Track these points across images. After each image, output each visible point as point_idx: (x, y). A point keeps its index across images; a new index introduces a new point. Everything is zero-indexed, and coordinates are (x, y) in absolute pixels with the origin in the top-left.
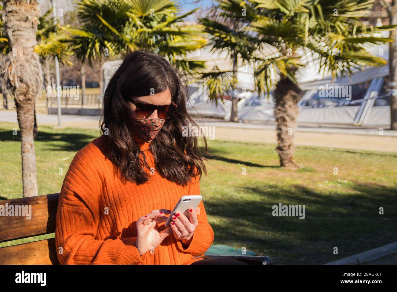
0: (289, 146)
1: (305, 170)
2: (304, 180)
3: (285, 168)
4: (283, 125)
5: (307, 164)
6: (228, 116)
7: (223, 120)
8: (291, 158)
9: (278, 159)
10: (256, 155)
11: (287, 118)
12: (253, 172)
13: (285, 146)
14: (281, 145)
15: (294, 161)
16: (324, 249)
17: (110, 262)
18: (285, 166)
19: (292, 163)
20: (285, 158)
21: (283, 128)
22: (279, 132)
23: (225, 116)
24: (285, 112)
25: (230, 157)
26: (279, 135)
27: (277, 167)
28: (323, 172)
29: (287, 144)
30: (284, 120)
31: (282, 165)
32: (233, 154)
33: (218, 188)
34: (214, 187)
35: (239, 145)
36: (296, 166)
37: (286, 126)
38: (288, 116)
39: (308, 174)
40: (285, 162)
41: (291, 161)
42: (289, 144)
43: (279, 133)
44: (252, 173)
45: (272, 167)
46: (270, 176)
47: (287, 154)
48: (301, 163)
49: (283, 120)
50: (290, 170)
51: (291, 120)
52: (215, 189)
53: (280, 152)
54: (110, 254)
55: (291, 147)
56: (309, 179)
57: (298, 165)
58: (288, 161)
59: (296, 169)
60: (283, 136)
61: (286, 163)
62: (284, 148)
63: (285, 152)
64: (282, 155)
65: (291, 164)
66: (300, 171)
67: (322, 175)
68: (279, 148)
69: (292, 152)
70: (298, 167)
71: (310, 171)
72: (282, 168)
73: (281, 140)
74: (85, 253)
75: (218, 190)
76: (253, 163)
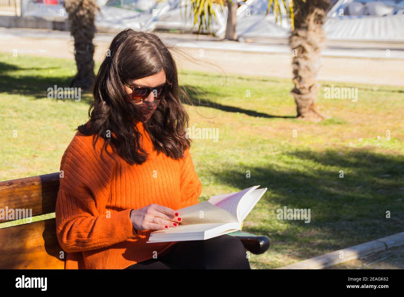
0: (310, 88)
1: (331, 122)
2: (329, 137)
3: (304, 119)
4: (302, 58)
5: (336, 113)
6: (221, 31)
7: (215, 38)
8: (312, 105)
9: (294, 106)
10: (263, 99)
11: (307, 47)
12: (257, 126)
13: (304, 88)
14: (298, 87)
15: (317, 108)
16: (344, 231)
17: (105, 237)
18: (303, 117)
19: (314, 111)
20: (304, 105)
21: (302, 62)
22: (296, 67)
23: (217, 30)
24: (305, 38)
25: (224, 102)
26: (296, 72)
27: (293, 117)
28: (357, 124)
29: (307, 86)
30: (303, 50)
31: (299, 115)
32: (228, 98)
33: (209, 151)
34: (203, 149)
35: (239, 81)
36: (319, 116)
37: (306, 58)
38: (309, 44)
39: (336, 128)
40: (303, 110)
41: (312, 108)
42: (310, 85)
43: (295, 69)
44: (256, 128)
45: (285, 117)
46: (281, 132)
47: (307, 100)
48: (328, 111)
49: (301, 50)
50: (311, 123)
51: (313, 50)
52: (204, 152)
53: (297, 96)
54: (105, 230)
55: (312, 89)
56: (337, 135)
57: (322, 114)
58: (307, 109)
59: (319, 120)
60: (301, 73)
61: (305, 113)
62: (303, 91)
63: (304, 97)
64: (299, 101)
65: (312, 114)
66: (325, 124)
67: (355, 130)
68: (296, 91)
69: (313, 96)
70: (322, 118)
71: (339, 123)
72: (300, 119)
73: (298, 79)
74: (77, 229)
75: (208, 153)
76: (259, 111)
